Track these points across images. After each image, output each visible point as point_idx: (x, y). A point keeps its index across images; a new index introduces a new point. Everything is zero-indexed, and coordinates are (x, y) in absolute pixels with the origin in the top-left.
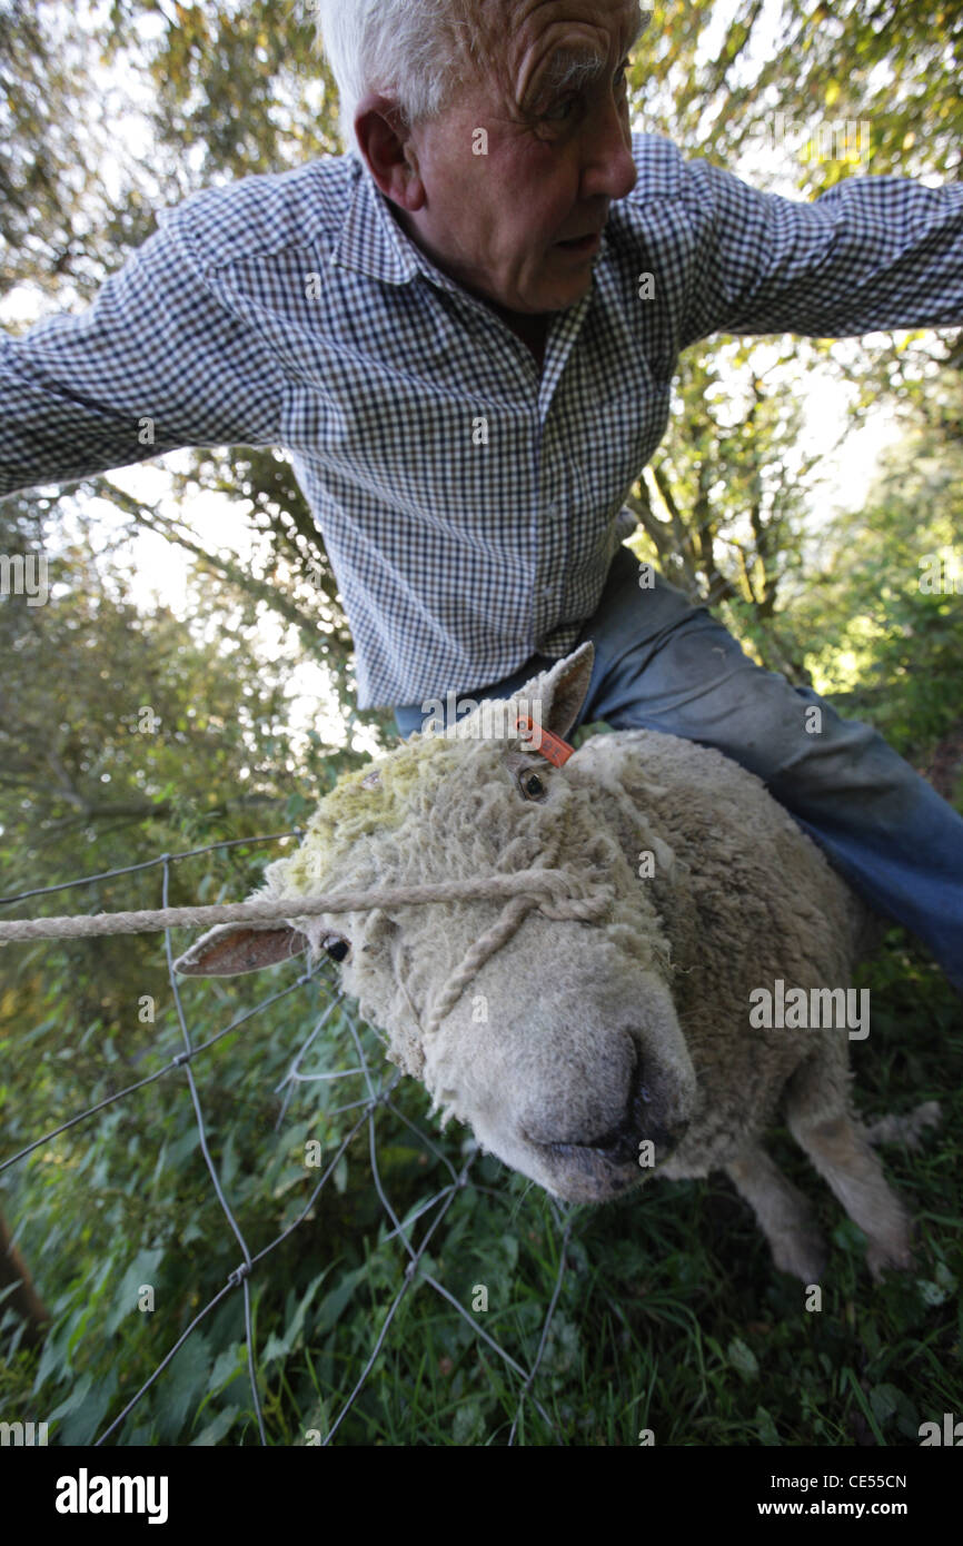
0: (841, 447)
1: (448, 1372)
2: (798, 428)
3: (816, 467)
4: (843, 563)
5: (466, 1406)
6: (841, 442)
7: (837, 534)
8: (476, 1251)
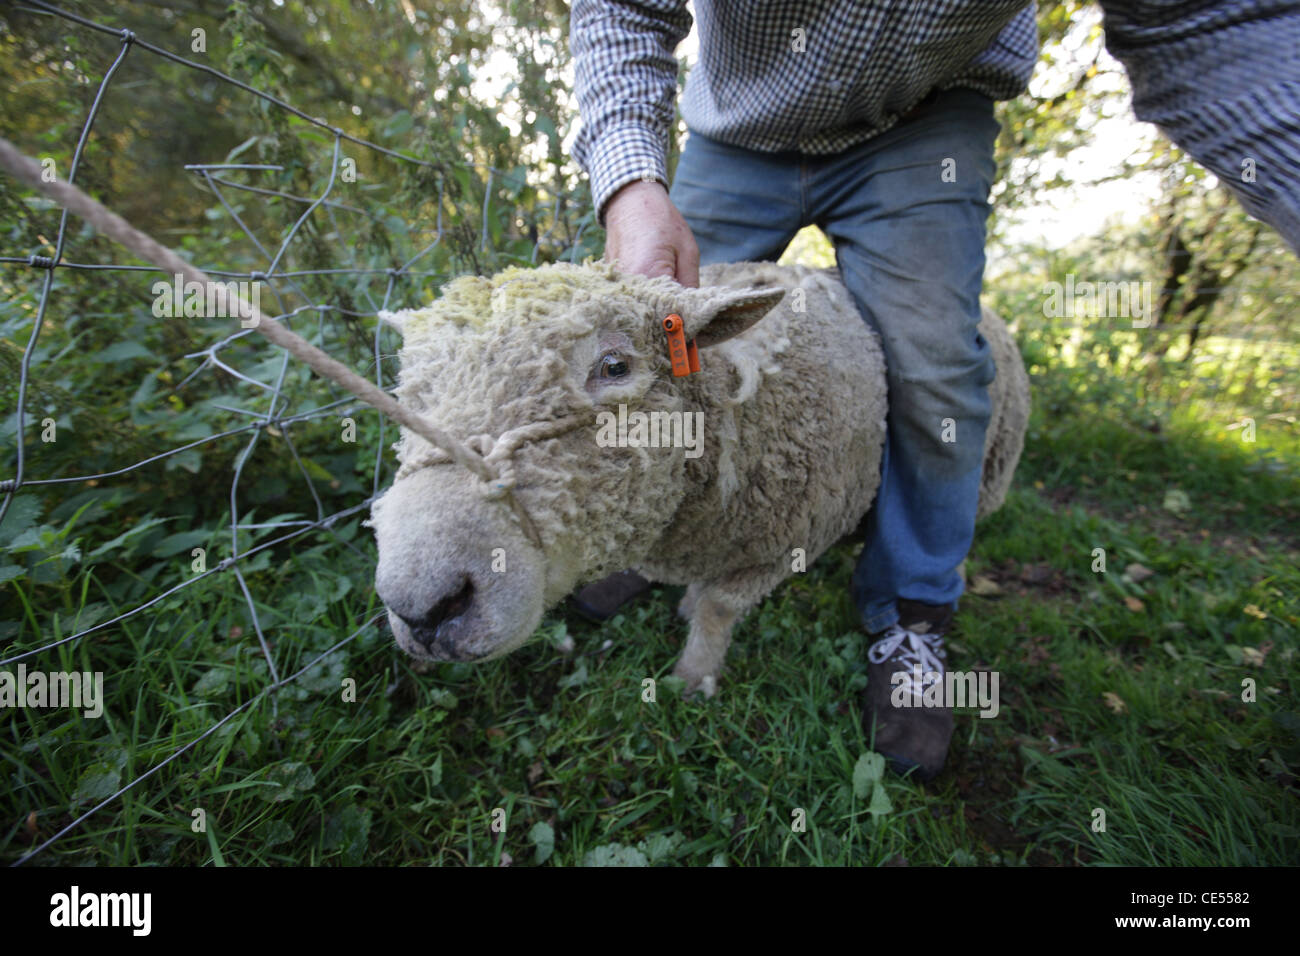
0: (1092, 188)
1: (235, 637)
2: (1082, 143)
3: (1060, 190)
4: (1004, 284)
5: (222, 670)
6: (1095, 183)
7: (1024, 258)
8: (314, 575)
